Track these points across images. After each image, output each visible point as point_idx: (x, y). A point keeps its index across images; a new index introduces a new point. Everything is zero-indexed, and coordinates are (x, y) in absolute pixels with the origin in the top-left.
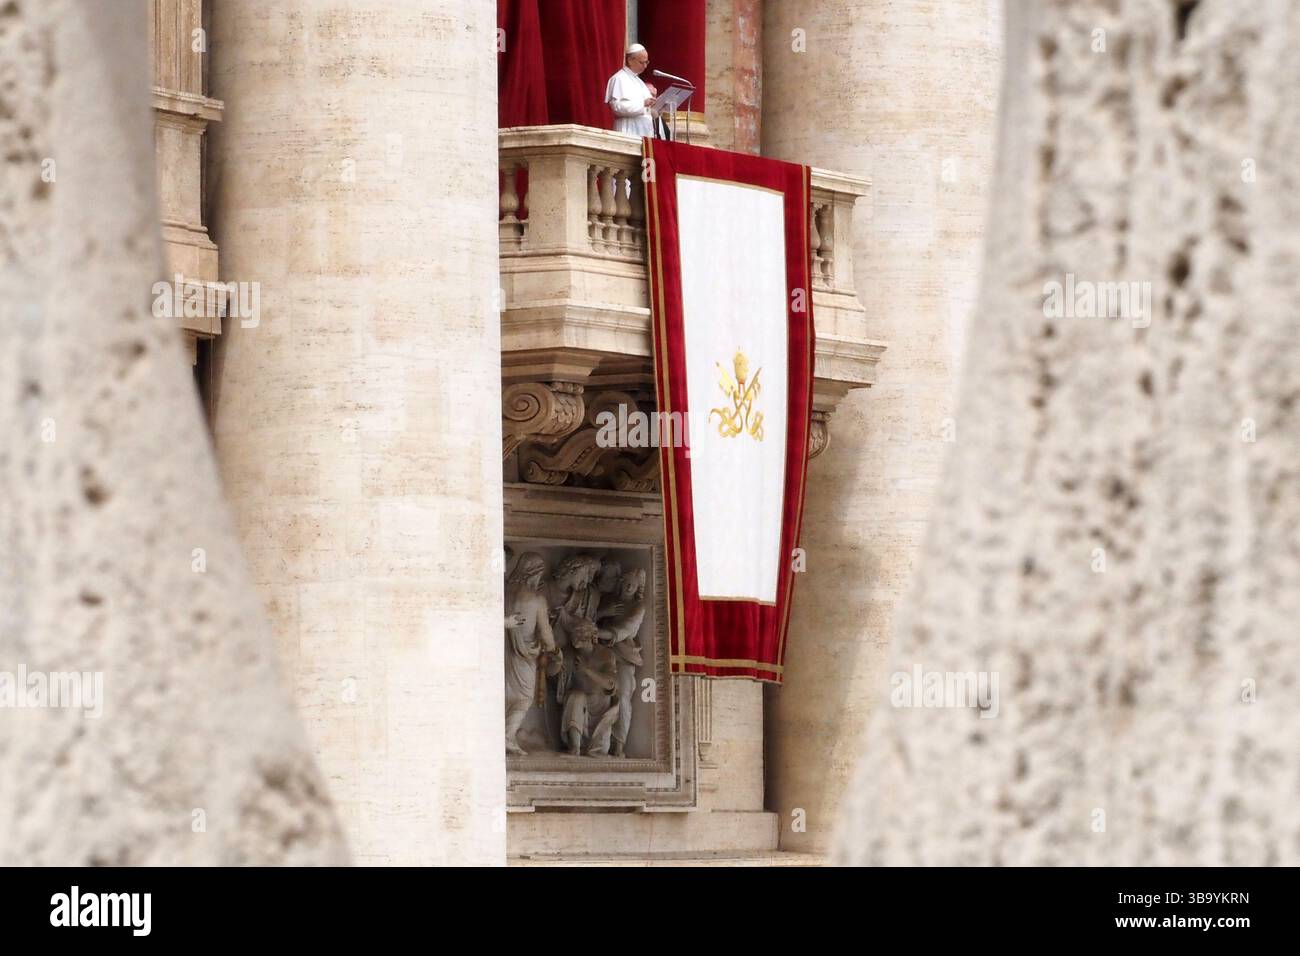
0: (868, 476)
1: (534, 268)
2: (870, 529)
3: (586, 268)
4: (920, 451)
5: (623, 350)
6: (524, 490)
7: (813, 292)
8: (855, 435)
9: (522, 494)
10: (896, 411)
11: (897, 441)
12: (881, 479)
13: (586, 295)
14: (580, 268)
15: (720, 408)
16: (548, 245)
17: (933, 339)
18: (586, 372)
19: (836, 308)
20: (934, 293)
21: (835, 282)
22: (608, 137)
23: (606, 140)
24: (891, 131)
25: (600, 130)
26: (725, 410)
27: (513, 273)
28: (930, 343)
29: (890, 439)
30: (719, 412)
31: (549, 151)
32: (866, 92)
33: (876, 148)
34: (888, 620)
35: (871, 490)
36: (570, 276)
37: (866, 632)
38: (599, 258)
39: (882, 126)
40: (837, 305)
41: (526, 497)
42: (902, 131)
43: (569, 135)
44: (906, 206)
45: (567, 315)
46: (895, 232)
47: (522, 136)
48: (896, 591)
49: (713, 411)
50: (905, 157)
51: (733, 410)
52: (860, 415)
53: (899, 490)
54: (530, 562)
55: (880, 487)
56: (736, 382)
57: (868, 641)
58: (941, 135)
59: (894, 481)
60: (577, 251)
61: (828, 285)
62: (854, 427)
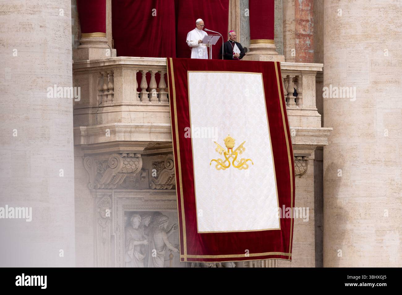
0: (345, 179)
1: (113, 111)
2: (345, 200)
3: (131, 110)
4: (363, 169)
5: (155, 140)
6: (149, 192)
7: (287, 111)
8: (341, 164)
9: (148, 194)
10: (355, 154)
11: (355, 165)
12: (349, 180)
13: (131, 120)
14: (128, 110)
15: (216, 159)
16: (119, 102)
17: (369, 124)
18: (142, 149)
19: (300, 116)
20: (370, 106)
21: (303, 105)
22: (144, 60)
23: (143, 61)
24: (353, 42)
25: (140, 58)
26: (219, 159)
27: (108, 112)
28: (368, 126)
29: (353, 165)
30: (215, 161)
31: (118, 66)
32: (344, 27)
33: (348, 49)
34: (351, 236)
35: (346, 185)
36: (122, 114)
37: (344, 242)
38: (145, 106)
39: (350, 40)
40: (301, 115)
41: (151, 195)
42: (357, 42)
43: (120, 60)
44: (359, 72)
45: (117, 129)
46: (354, 82)
47: (109, 61)
48: (355, 225)
49: (212, 160)
50: (358, 52)
51: (224, 159)
52: (342, 155)
53: (356, 185)
54: (161, 219)
55: (349, 184)
56: (227, 149)
57: (345, 245)
58: (373, 43)
59: (354, 181)
60: (128, 104)
61: (299, 107)
62: (341, 160)
